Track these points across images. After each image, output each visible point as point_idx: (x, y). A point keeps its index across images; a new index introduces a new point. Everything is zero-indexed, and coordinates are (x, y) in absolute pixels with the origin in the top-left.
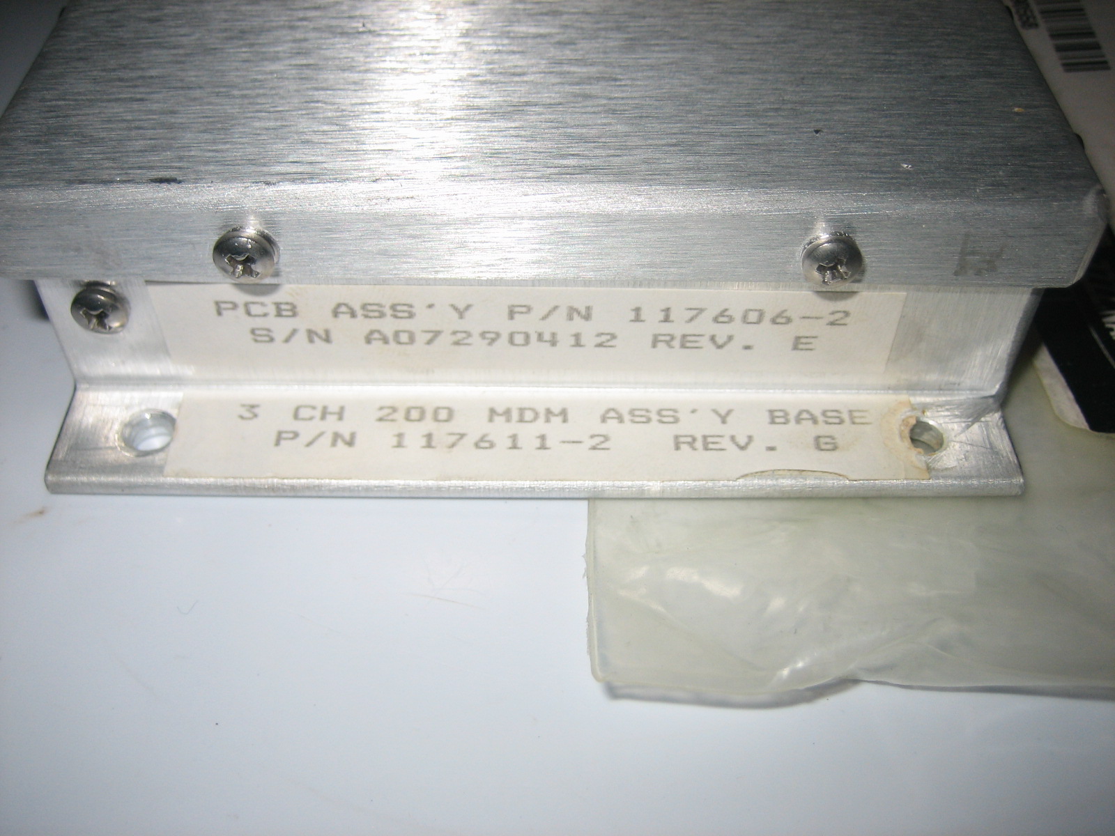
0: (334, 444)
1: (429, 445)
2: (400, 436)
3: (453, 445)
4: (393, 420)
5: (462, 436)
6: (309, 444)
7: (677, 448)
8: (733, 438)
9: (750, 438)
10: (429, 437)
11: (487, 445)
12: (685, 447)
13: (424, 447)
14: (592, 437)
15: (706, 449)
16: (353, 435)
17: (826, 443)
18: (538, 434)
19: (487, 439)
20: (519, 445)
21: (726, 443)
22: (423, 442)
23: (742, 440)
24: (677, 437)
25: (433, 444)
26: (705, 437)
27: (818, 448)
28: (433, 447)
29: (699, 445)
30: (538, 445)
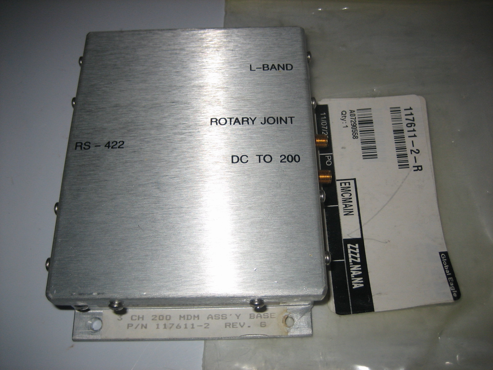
0: (142, 328)
1: (165, 328)
2: (158, 325)
3: (171, 328)
4: (156, 320)
5: (173, 324)
6: (136, 328)
7: (226, 327)
8: (240, 323)
9: (244, 323)
10: (165, 325)
11: (179, 327)
12: (228, 327)
13: (164, 328)
14: (205, 324)
15: (233, 327)
16: (146, 325)
17: (263, 324)
18: (192, 323)
19: (179, 325)
20: (187, 327)
21: (238, 325)
22: (163, 327)
23: (242, 324)
24: (226, 324)
25: (166, 327)
26: (233, 323)
27: (261, 326)
28: (166, 328)
29: (231, 326)
30: (192, 327)
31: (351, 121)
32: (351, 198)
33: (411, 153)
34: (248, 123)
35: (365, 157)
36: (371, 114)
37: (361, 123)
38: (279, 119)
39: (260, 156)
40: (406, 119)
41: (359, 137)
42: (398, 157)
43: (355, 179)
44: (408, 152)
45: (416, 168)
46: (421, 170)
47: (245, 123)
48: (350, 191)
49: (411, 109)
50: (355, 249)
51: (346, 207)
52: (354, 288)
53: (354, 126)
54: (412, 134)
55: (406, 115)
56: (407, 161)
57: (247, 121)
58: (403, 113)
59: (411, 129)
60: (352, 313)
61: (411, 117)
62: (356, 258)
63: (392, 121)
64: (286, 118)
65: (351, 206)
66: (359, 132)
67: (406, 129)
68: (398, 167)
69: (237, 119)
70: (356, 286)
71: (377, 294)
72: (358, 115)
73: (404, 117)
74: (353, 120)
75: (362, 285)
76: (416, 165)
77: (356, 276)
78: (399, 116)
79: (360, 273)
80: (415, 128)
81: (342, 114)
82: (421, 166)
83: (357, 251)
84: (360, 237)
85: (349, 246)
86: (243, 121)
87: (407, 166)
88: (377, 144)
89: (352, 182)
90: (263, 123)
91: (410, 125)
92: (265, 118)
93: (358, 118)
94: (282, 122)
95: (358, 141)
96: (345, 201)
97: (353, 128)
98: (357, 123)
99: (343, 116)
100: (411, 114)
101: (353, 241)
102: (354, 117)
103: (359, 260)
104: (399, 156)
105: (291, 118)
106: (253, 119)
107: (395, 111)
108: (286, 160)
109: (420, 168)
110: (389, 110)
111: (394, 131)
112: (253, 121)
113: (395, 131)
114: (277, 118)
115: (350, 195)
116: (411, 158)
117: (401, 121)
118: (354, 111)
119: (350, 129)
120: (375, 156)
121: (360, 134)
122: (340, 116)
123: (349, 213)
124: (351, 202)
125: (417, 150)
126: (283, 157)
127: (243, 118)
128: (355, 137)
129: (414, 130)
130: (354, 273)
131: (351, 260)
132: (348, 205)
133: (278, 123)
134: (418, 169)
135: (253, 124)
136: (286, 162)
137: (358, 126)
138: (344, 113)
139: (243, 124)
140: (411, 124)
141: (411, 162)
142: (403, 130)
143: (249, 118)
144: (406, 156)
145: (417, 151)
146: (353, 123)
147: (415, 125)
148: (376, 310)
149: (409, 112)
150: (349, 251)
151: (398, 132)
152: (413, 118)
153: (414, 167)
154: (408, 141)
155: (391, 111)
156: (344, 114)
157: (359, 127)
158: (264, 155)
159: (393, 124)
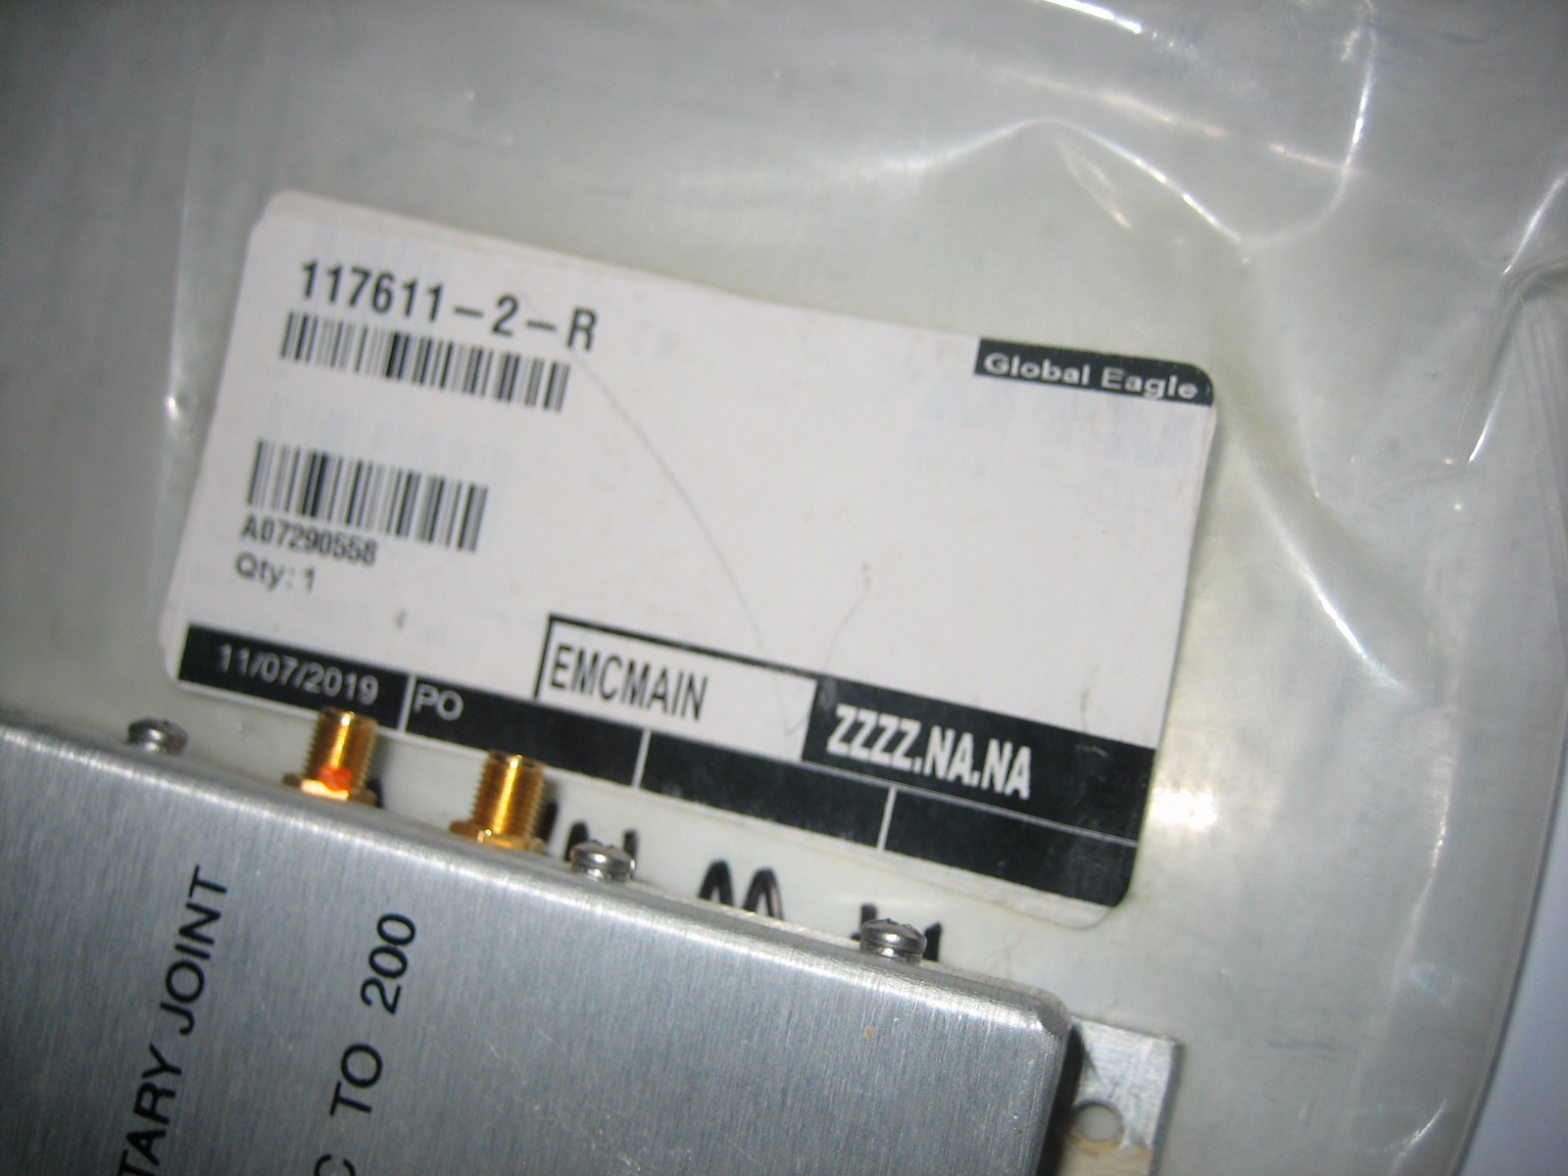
31: (292, 545)
32: (632, 667)
33: (508, 334)
34: (171, 1094)
35: (466, 538)
36: (284, 452)
37: (311, 505)
38: (186, 942)
39: (338, 1099)
40: (353, 300)
41: (374, 534)
42: (509, 397)
43: (554, 619)
44: (498, 345)
45: (580, 338)
46: (593, 317)
47: (164, 1106)
48: (595, 658)
49: (311, 269)
50: (857, 726)
51: (662, 698)
52: (1025, 793)
53: (317, 542)
54: (423, 301)
55: (333, 296)
56: (537, 365)
57: (158, 1093)
58: (319, 306)
59: (400, 297)
60: (1128, 843)
61: (349, 282)
62: (899, 736)
63: (343, 365)
64: (191, 906)
65: (664, 674)
66: (351, 531)
67: (395, 320)
68: (550, 416)
69: (134, 1138)
70: (1021, 783)
71: (1083, 708)
72: (274, 505)
73: (340, 311)
74: (289, 536)
75: (1025, 754)
76: (564, 329)
77: (979, 764)
78: (328, 330)
79: (967, 741)
80: (403, 276)
81: (249, 574)
82: (577, 313)
83: (869, 718)
84: (809, 687)
85: (835, 746)
86: (151, 1114)
87: (558, 374)
88: (428, 467)
89: (562, 634)
90: (184, 1023)
91: (382, 300)
92: (165, 1006)
93: (287, 508)
94: (204, 931)
95: (389, 547)
96: (634, 695)
97: (325, 547)
98: (306, 522)
99: (257, 575)
100: (336, 273)
101: (821, 723)
102: (278, 530)
103: (912, 728)
104: (505, 392)
105: (196, 882)
106: (154, 1064)
107: (298, 338)
108: (390, 985)
109: (584, 320)
110: (289, 364)
111: (389, 373)
112: (164, 1067)
113: (392, 368)
114: (180, 948)
115: (613, 666)
116: (527, 344)
117: (351, 328)
118: (251, 520)
119: (323, 564)
120: (475, 498)
121: (359, 524)
122: (256, 587)
123: (694, 696)
124: (646, 670)
125: (501, 302)
126: (373, 992)
127: (139, 1110)
128: (366, 554)
129: (411, 287)
130: (962, 768)
131: (899, 761)
132: (657, 685)
133: (205, 956)
134: (588, 331)
135: (176, 1071)
136: (398, 991)
137: (320, 524)
138: (246, 565)
139: (165, 1121)
140: (378, 289)
141: (547, 348)
142: (396, 338)
143: (143, 1081)
144: (511, 364)
145: (508, 306)
146: (302, 542)
147: (390, 277)
148: (1151, 744)
149: (323, 283)
150: (857, 751)
151: (396, 357)
152: (356, 270)
153: (570, 342)
154: (449, 329)
155: (298, 355)
156: (250, 569)
157: (330, 517)
158: (339, 1076)
159: (357, 368)
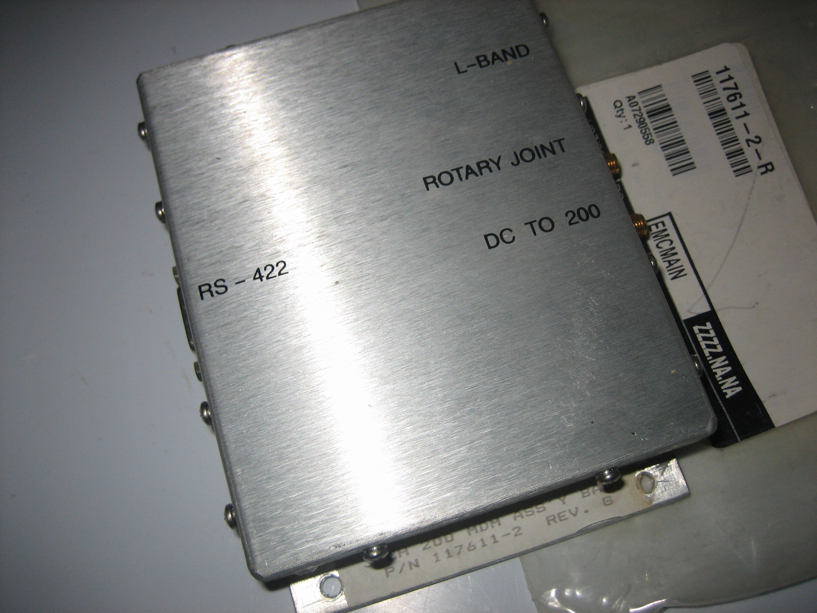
0: (411, 568)
1: (450, 556)
2: (436, 555)
3: (459, 553)
4: (429, 548)
5: (461, 546)
6: (401, 571)
7: (549, 524)
8: (570, 510)
9: (577, 508)
10: (448, 551)
11: (473, 548)
12: (552, 522)
13: (448, 558)
14: (514, 529)
15: (561, 520)
16: (416, 560)
17: (608, 501)
18: (491, 535)
19: (472, 545)
20: (486, 543)
21: (568, 515)
22: (446, 555)
23: (574, 511)
24: (547, 518)
25: (451, 554)
26: (558, 514)
27: (606, 505)
28: (451, 556)
29: (557, 519)
30: (493, 541)
31: (635, 115)
32: (674, 248)
33: (749, 146)
34: (491, 171)
35: (676, 171)
36: (663, 95)
37: (652, 114)
38: (539, 148)
39: (531, 223)
40: (725, 89)
41: (656, 140)
42: (729, 158)
43: (670, 214)
44: (743, 145)
45: (764, 169)
46: (773, 169)
47: (485, 171)
48: (668, 235)
49: (726, 69)
50: (707, 331)
51: (670, 265)
52: (727, 397)
53: (641, 123)
54: (740, 112)
55: (722, 82)
56: (746, 161)
57: (488, 166)
58: (716, 79)
59: (737, 103)
60: (739, 439)
61: (730, 84)
62: (714, 347)
63: (703, 98)
64: (550, 143)
65: (678, 260)
66: (653, 132)
67: (728, 106)
68: (733, 175)
69: (468, 167)
70: (730, 394)
71: (770, 397)
72: (643, 102)
73: (719, 87)
74: (637, 113)
75: (739, 389)
76: (762, 163)
77: (725, 377)
78: (711, 86)
79: (729, 369)
80: (743, 100)
81: (616, 107)
82: (771, 163)
83: (712, 334)
84: (708, 309)
85: (696, 329)
86: (480, 169)
87: (747, 170)
88: (689, 144)
89: (667, 220)
90: (515, 162)
91: (732, 98)
92: (515, 153)
93: (645, 107)
94: (547, 152)
95: (656, 147)
96: (665, 255)
97: (641, 126)
98: (645, 116)
99: (617, 109)
100: (730, 78)
101: (700, 319)
102: (637, 108)
103: (720, 349)
104: (730, 155)
105: (559, 141)
106: (496, 160)
107: (701, 78)
108: (577, 219)
109: (769, 167)
110: (692, 80)
111: (710, 114)
112: (497, 164)
113: (712, 115)
114: (536, 148)
115: (669, 242)
116: (749, 153)
117: (716, 93)
118: (634, 97)
119: (636, 129)
120: (691, 166)
121: (656, 133)
122: (614, 112)
123: (679, 274)
124: (676, 254)
125: (757, 137)
126: (570, 215)
127: (478, 164)
128: (649, 141)
129: (742, 105)
130: (719, 373)
131: (706, 352)
132: (673, 260)
133: (540, 157)
134: (767, 171)
135: (499, 169)
136: (578, 222)
137: (648, 121)
138: (618, 104)
139: (481, 174)
140: (734, 95)
141: (753, 161)
142: (724, 110)
143: (488, 160)
144: (740, 152)
145: (757, 140)
146: (638, 118)
147: (741, 97)
148: (777, 424)
149: (724, 76)
150: (700, 337)
151: (717, 114)
152: (735, 84)
153: (759, 167)
154: (737, 125)
155: (695, 81)
156: (618, 105)
157: (652, 122)
158: (538, 220)
159: (704, 103)
